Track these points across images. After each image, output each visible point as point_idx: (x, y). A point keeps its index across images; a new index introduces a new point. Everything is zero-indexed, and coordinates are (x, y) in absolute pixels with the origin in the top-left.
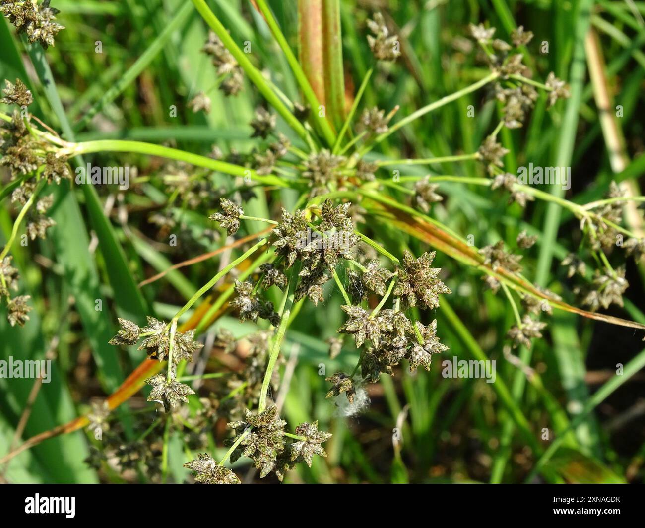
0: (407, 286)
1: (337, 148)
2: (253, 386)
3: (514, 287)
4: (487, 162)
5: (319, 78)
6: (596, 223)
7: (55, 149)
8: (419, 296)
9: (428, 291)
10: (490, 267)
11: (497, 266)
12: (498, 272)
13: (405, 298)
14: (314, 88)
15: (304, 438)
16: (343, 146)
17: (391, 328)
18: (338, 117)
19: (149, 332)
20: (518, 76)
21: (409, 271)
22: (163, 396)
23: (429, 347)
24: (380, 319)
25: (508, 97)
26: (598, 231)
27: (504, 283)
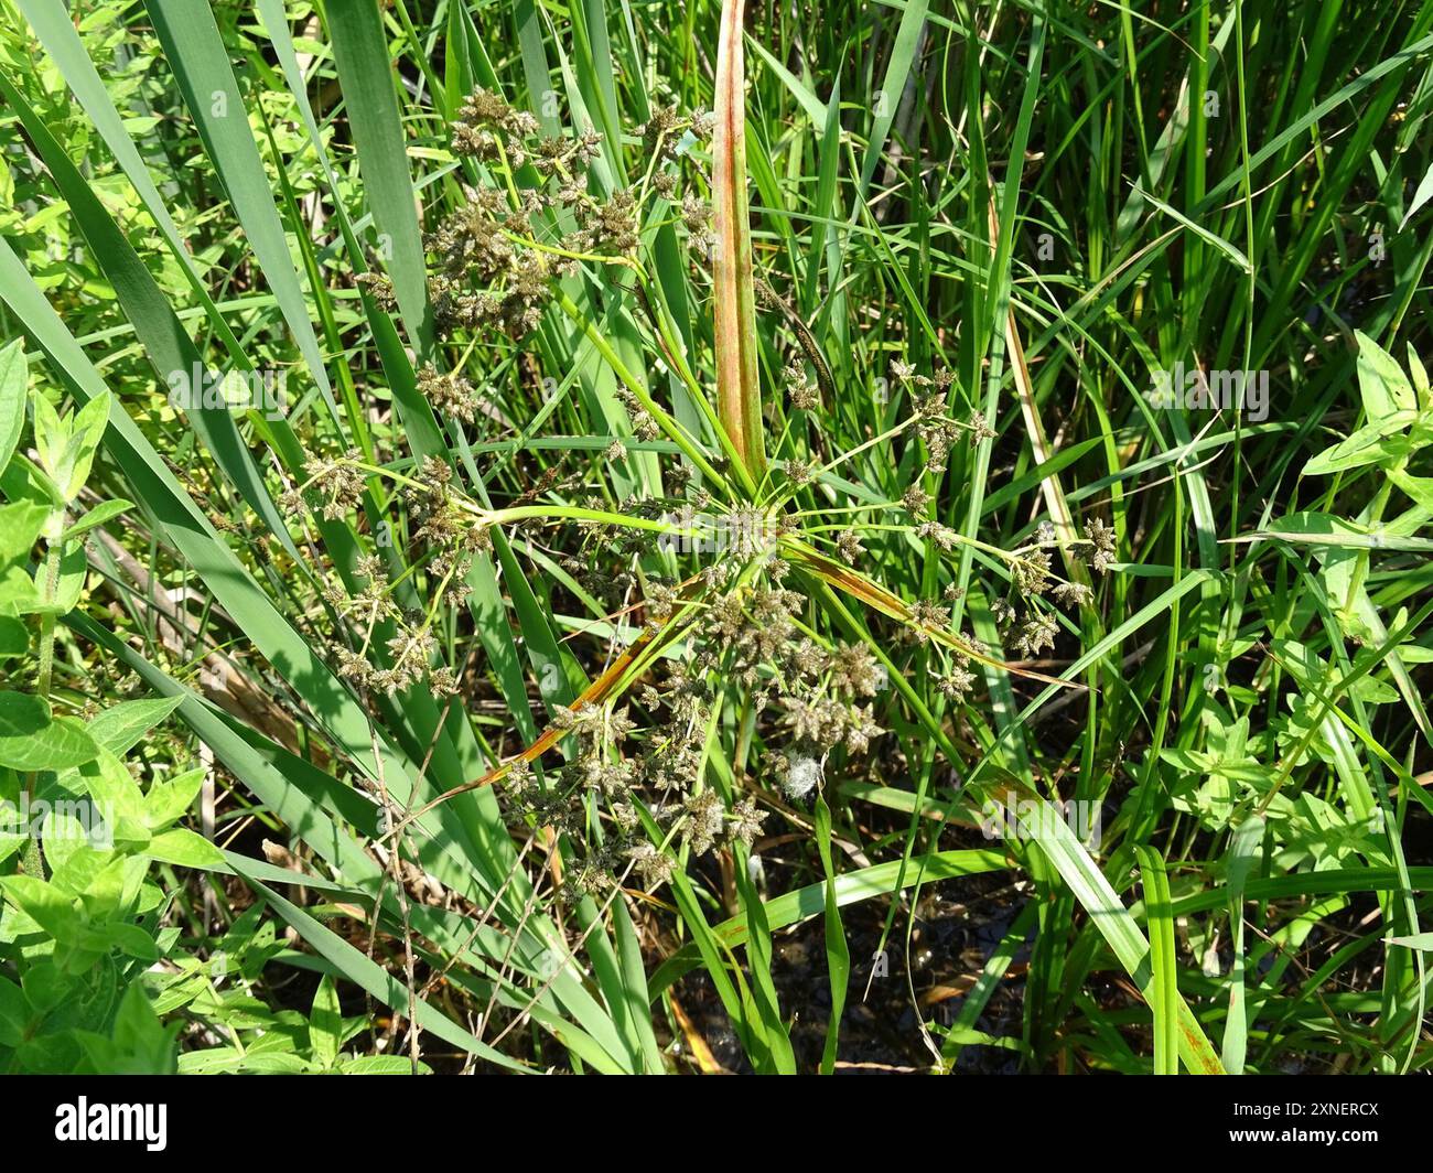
0: (844, 677)
1: (758, 499)
2: (677, 743)
3: (943, 642)
4: (912, 509)
5: (739, 429)
6: (1025, 568)
7: (474, 518)
8: (856, 686)
9: (865, 681)
10: (920, 622)
11: (926, 622)
12: (929, 628)
13: (842, 689)
14: (733, 439)
15: (741, 818)
16: (764, 496)
17: (829, 718)
18: (758, 467)
19: (584, 716)
20: (941, 416)
21: (846, 661)
22: (600, 782)
23: (866, 731)
24: (819, 710)
25: (930, 434)
26: (1027, 578)
27: (935, 639)
